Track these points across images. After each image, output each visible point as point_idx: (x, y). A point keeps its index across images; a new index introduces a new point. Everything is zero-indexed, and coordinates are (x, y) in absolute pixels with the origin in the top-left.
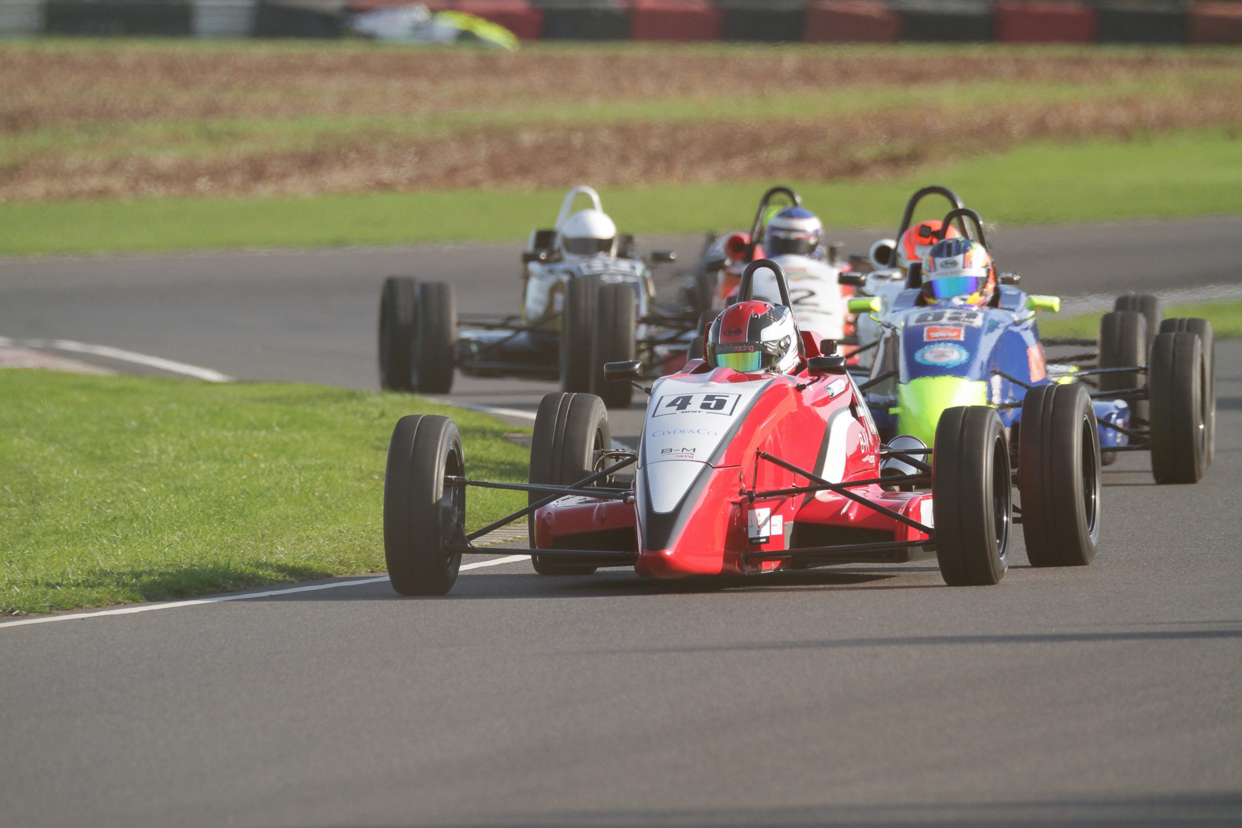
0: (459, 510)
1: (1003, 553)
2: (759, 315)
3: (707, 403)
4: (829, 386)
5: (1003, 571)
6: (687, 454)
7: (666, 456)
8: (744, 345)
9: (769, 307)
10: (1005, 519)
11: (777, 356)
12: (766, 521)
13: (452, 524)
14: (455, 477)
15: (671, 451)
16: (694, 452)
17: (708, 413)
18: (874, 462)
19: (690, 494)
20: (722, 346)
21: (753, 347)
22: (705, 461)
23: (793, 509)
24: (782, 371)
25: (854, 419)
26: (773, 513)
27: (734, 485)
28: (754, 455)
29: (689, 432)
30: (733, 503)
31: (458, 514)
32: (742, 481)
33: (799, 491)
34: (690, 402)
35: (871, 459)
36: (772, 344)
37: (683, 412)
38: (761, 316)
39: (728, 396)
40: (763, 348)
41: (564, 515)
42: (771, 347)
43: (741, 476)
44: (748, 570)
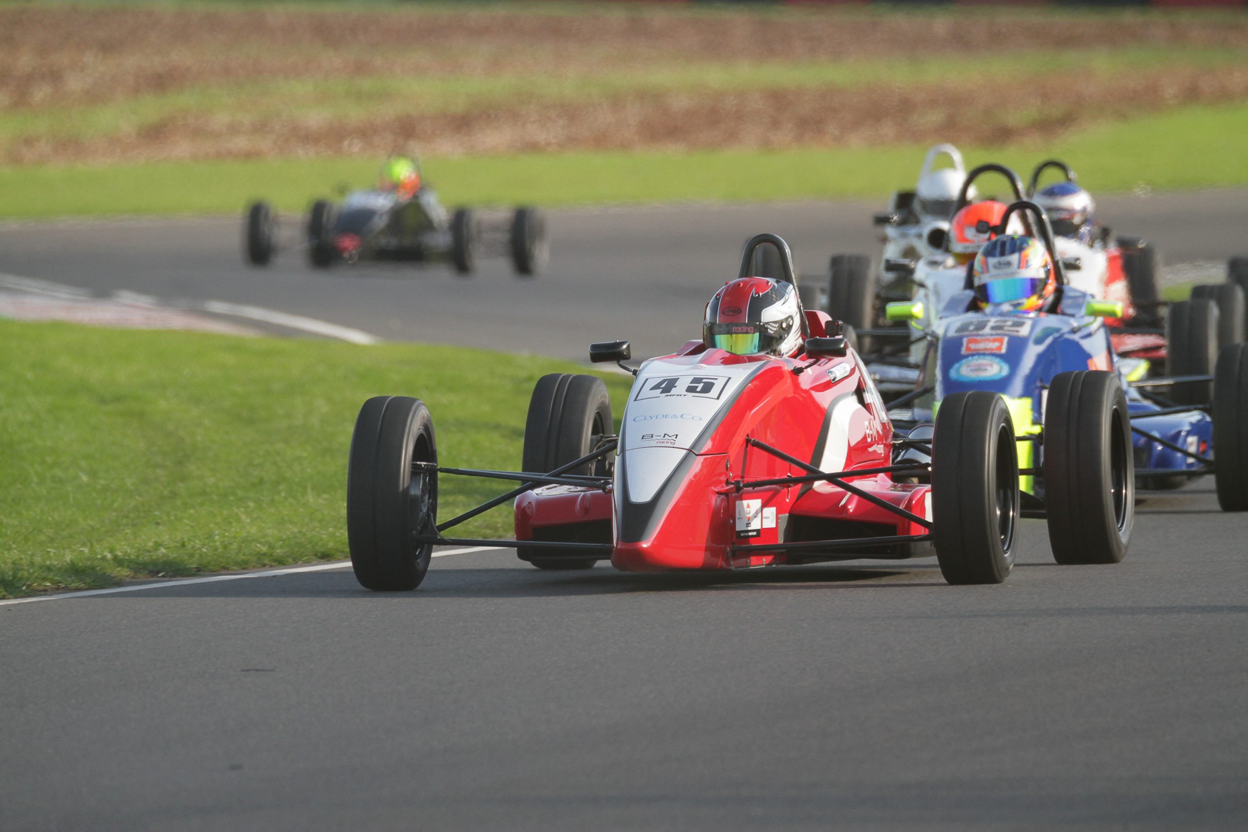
0: (429, 499)
1: (1008, 549)
2: (761, 294)
3: (695, 386)
4: (831, 370)
5: (1007, 569)
6: (669, 441)
7: (646, 443)
8: (744, 326)
9: (771, 284)
10: (1011, 513)
11: (777, 338)
12: (757, 513)
13: (421, 514)
14: (425, 463)
15: (652, 437)
16: (676, 438)
17: (693, 396)
18: (883, 452)
19: (670, 483)
20: (720, 326)
21: (752, 328)
22: (688, 448)
23: (788, 500)
24: (783, 354)
25: (860, 406)
26: (765, 505)
27: (720, 474)
28: (743, 442)
29: (672, 417)
30: (719, 493)
31: (428, 503)
32: (729, 469)
33: (796, 481)
34: (675, 385)
35: (880, 449)
36: (773, 325)
37: (668, 396)
38: (762, 295)
39: (717, 379)
40: (762, 330)
41: (545, 505)
42: (773, 328)
43: (727, 465)
44: (735, 565)
